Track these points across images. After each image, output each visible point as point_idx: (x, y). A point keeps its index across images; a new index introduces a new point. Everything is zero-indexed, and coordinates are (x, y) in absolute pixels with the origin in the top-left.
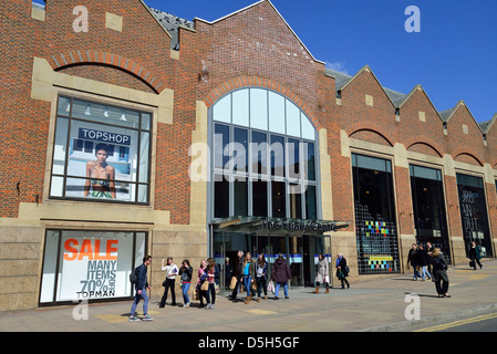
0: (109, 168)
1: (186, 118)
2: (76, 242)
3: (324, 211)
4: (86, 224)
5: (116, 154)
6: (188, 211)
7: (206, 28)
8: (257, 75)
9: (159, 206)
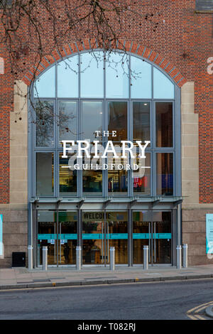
3: (184, 181)
6: (8, 191)
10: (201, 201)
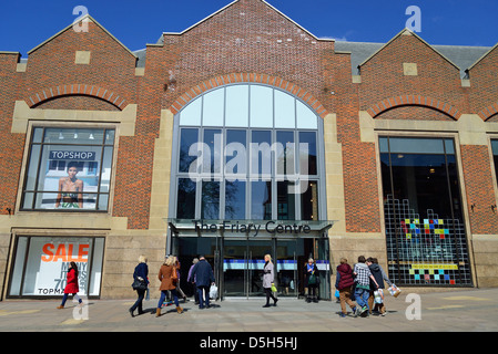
0: (79, 182)
1: (149, 127)
2: (52, 246)
3: (330, 209)
4: (48, 231)
5: (85, 169)
6: (148, 217)
7: (176, 39)
8: (237, 72)
9: (118, 213)
10: (348, 230)
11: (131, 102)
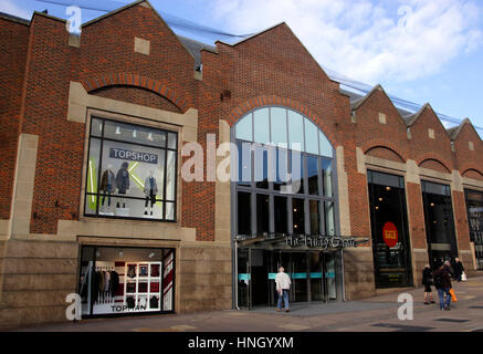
3: (343, 227)
6: (213, 228)
7: (227, 49)
8: (277, 94)
11: (192, 107)
